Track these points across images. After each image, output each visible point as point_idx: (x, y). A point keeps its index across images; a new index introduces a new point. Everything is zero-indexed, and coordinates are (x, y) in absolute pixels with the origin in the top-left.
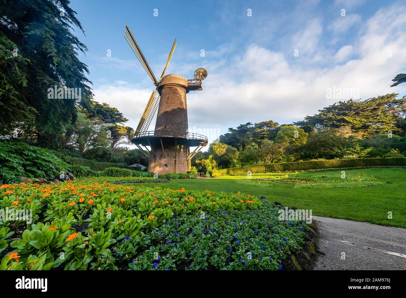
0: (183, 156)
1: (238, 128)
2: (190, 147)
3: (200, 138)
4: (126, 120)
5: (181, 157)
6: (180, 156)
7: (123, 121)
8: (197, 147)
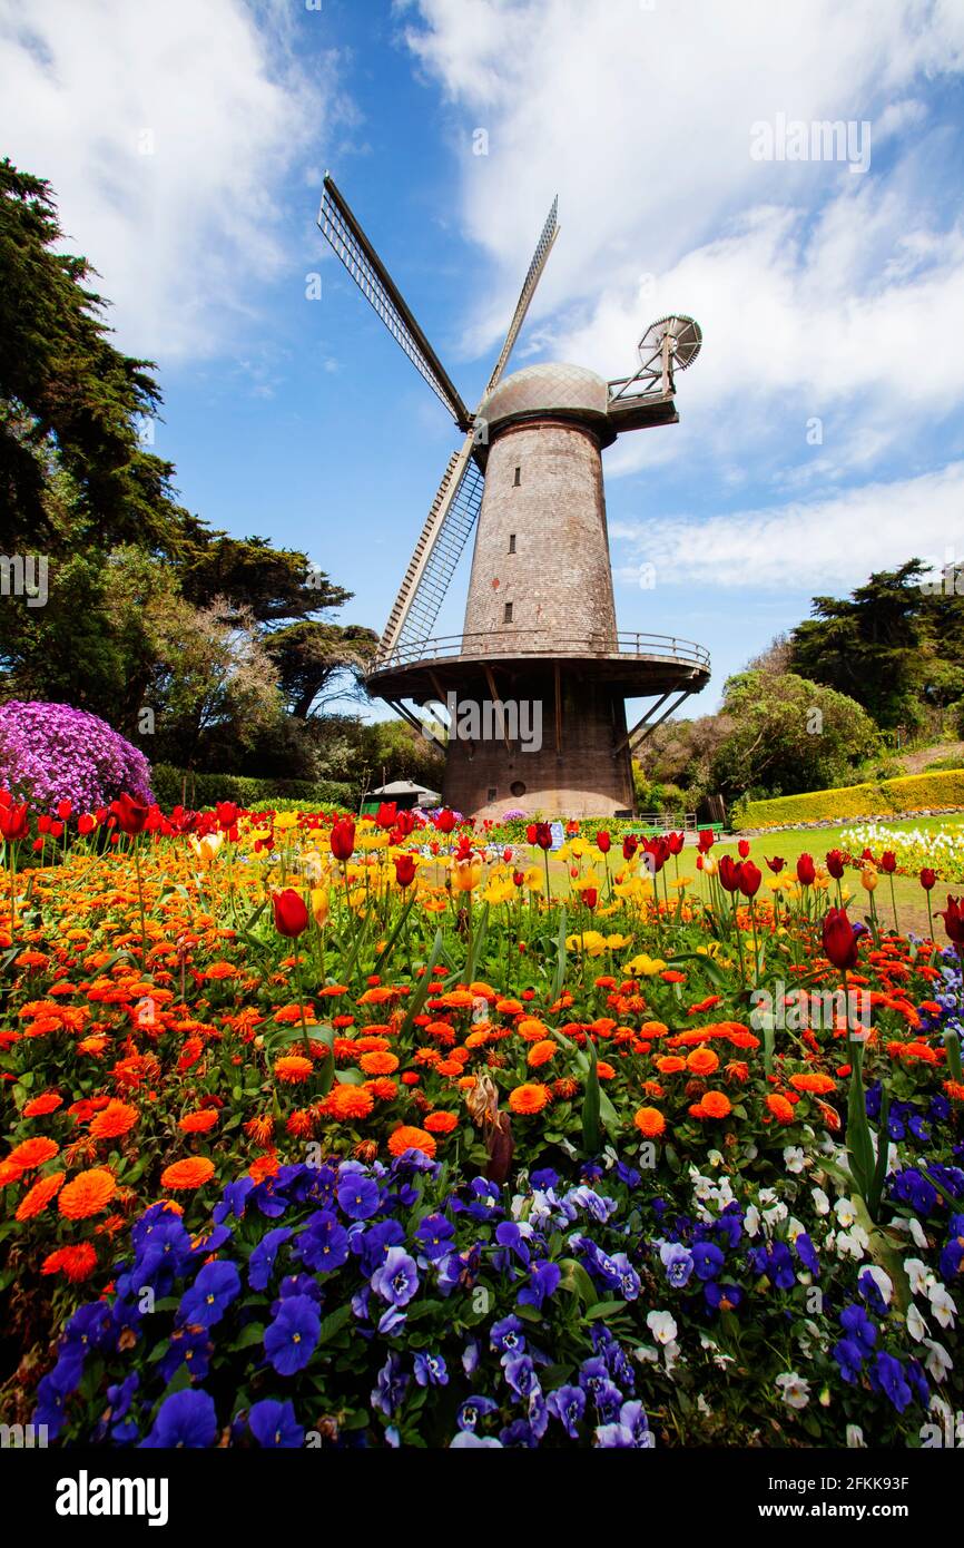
0: (592, 742)
1: (860, 594)
2: (628, 701)
3: (670, 652)
4: (341, 597)
5: (588, 747)
6: (581, 743)
7: (332, 603)
8: (659, 697)
